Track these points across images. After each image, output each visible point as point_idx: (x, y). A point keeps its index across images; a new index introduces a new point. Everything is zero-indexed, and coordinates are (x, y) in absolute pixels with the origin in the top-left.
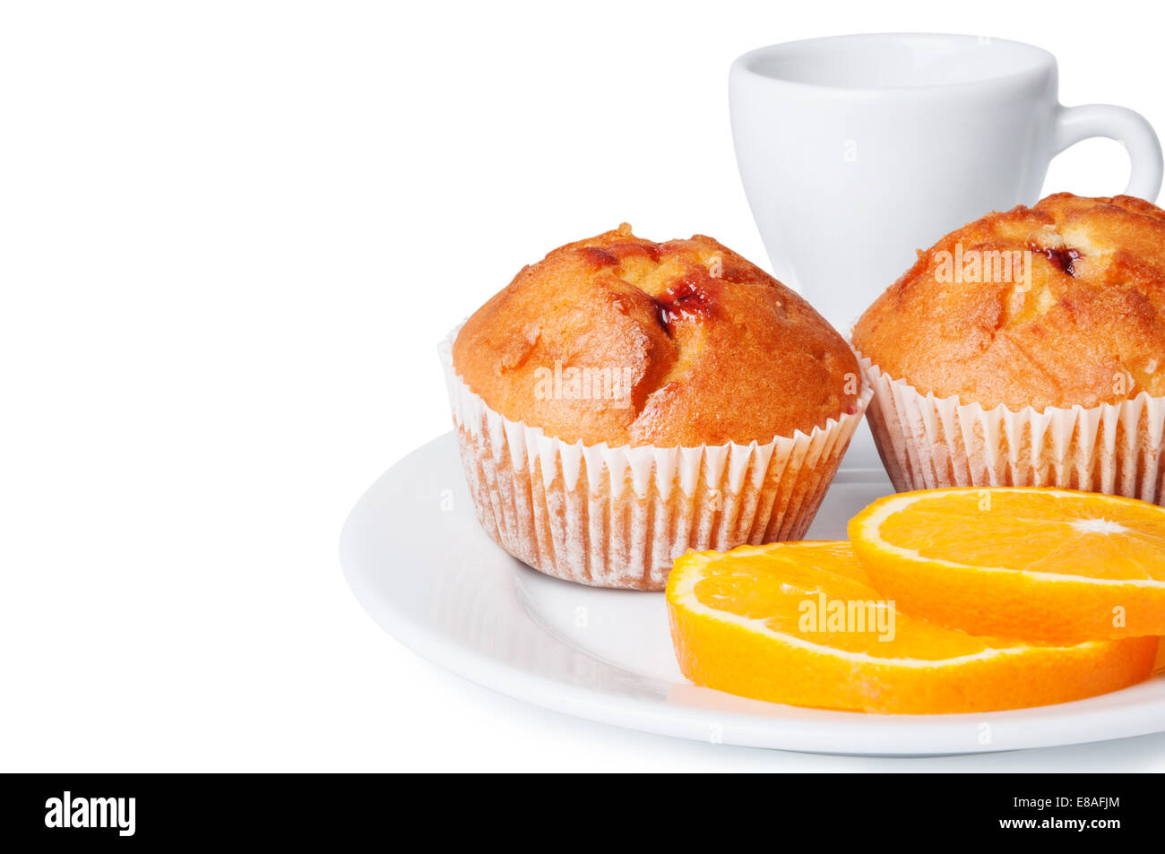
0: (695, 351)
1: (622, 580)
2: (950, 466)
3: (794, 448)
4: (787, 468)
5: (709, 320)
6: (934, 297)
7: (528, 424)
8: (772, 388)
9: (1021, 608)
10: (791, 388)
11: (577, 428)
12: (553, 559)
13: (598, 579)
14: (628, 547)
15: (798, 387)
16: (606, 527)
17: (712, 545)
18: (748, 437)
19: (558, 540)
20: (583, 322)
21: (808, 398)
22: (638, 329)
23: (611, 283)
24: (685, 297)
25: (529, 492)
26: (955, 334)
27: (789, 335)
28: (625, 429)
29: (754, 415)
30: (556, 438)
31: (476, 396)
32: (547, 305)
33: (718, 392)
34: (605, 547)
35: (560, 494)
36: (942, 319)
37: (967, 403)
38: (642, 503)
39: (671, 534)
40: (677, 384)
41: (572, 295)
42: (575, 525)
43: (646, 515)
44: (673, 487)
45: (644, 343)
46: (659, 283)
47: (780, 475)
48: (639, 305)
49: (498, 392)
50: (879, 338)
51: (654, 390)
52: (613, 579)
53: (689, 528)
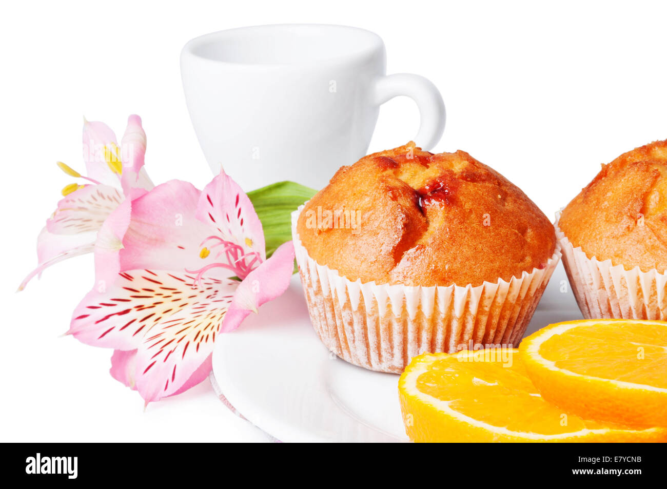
0: (438, 225)
1: (389, 368)
2: (609, 304)
3: (498, 289)
4: (494, 302)
5: (448, 206)
6: (604, 195)
7: (330, 267)
8: (485, 251)
9: (610, 404)
10: (498, 251)
11: (358, 272)
12: (349, 352)
13: (375, 366)
14: (392, 348)
15: (503, 251)
16: (378, 335)
17: (446, 349)
18: (466, 281)
19: (350, 341)
20: (368, 204)
21: (509, 258)
22: (400, 210)
23: (390, 180)
24: (436, 191)
25: (333, 310)
26: (614, 220)
27: (502, 217)
28: (388, 273)
29: (471, 268)
30: (344, 277)
31: (303, 248)
32: (349, 193)
33: (448, 252)
34: (378, 347)
35: (350, 312)
36: (607, 209)
37: (616, 265)
38: (399, 320)
39: (418, 340)
40: (422, 246)
41: (364, 187)
42: (359, 333)
43: (402, 328)
44: (417, 311)
45: (403, 219)
46: (422, 181)
47: (489, 306)
48: (404, 195)
49: (315, 246)
50: (571, 220)
51: (408, 249)
52: (384, 367)
53: (430, 338)
